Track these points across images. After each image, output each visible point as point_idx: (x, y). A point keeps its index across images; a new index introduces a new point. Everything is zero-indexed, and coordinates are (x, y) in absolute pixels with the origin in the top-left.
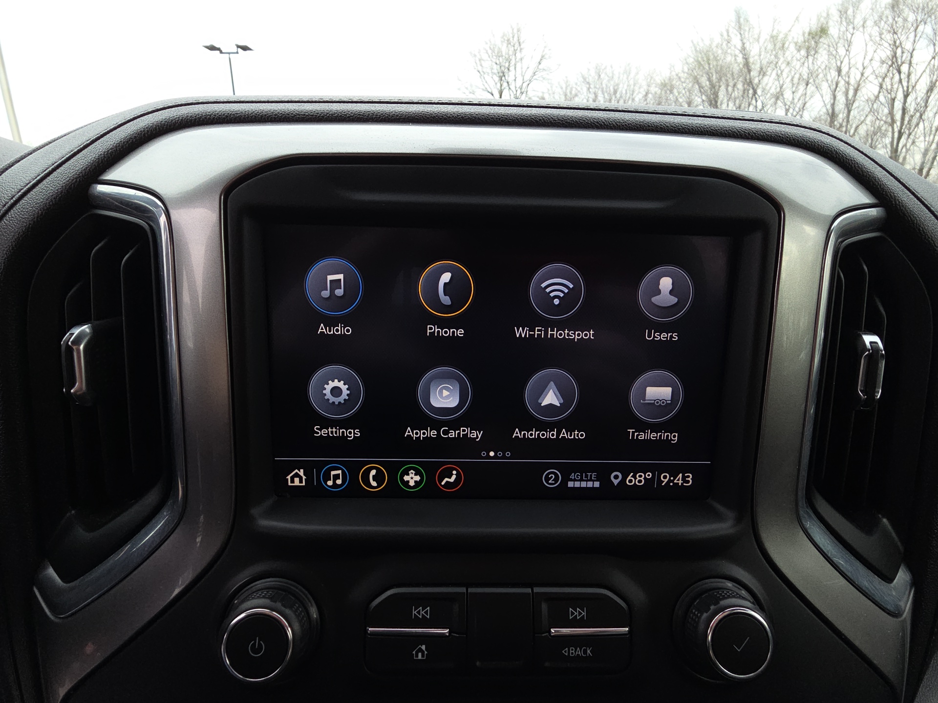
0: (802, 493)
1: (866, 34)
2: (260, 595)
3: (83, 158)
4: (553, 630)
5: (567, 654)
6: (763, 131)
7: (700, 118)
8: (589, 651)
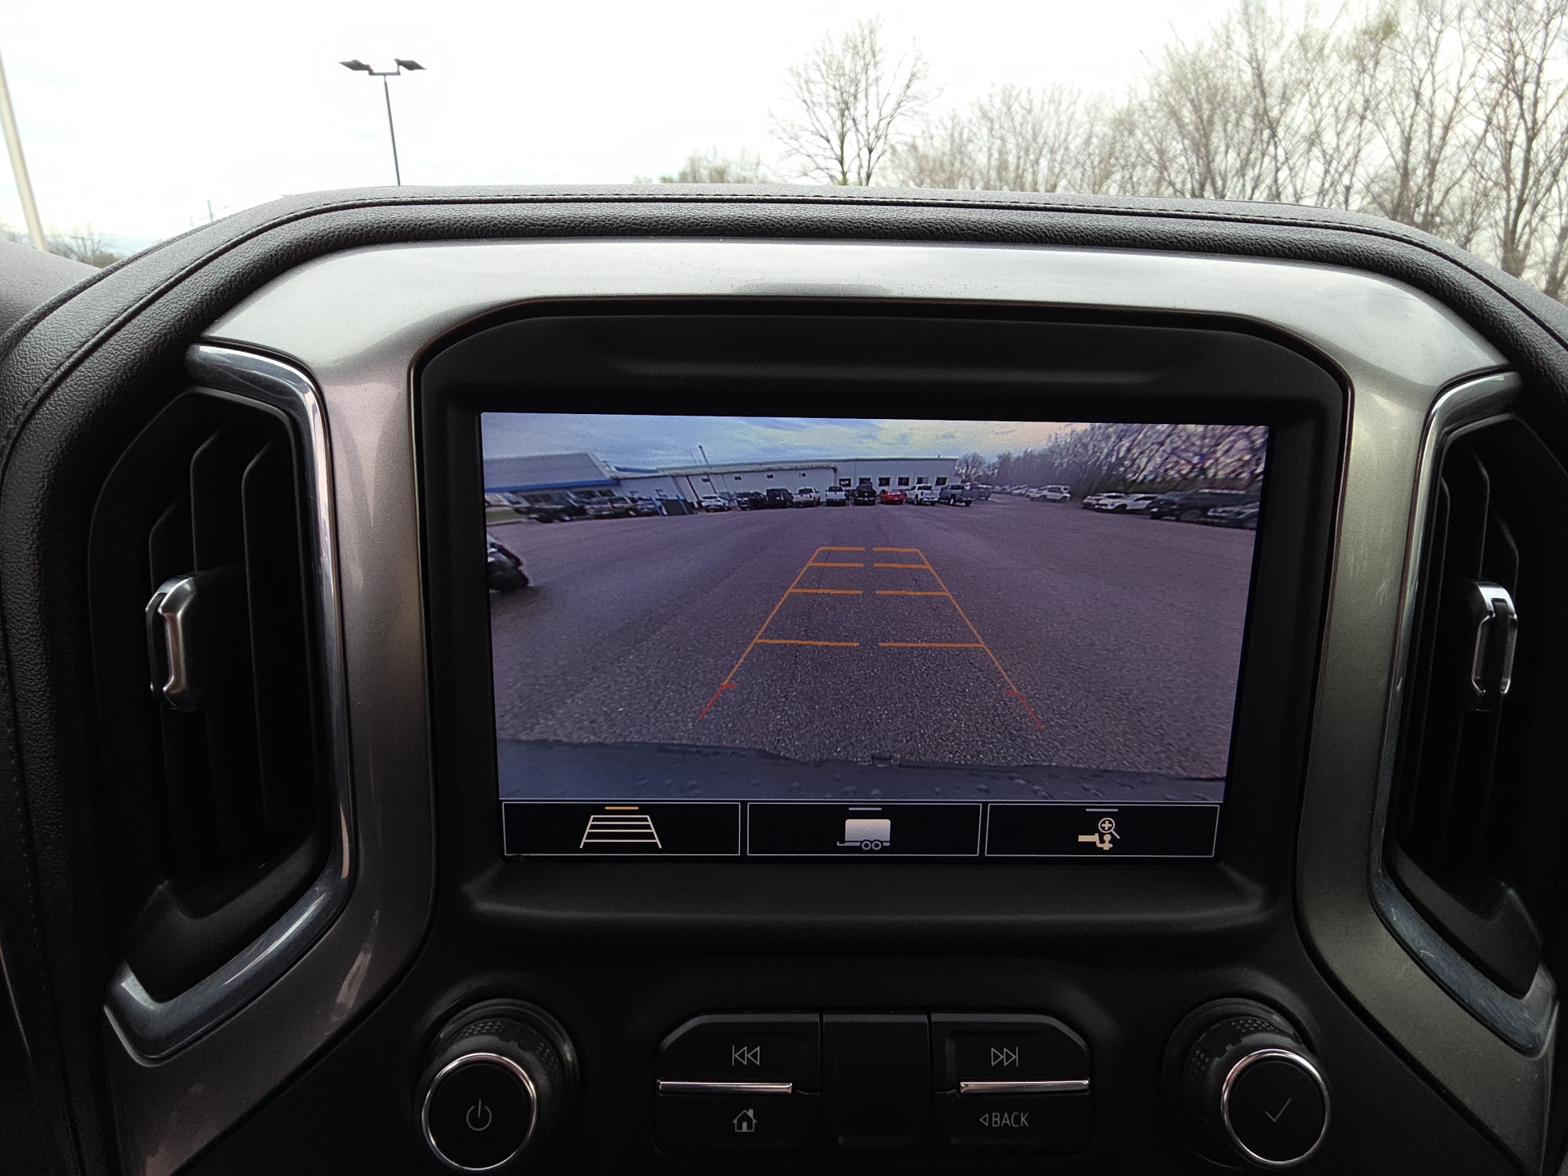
0: (1377, 853)
1: (1464, 33)
2: (482, 1027)
3: (176, 300)
4: (962, 1084)
5: (987, 1124)
6: (1314, 245)
7: (1206, 222)
8: (1023, 1119)
